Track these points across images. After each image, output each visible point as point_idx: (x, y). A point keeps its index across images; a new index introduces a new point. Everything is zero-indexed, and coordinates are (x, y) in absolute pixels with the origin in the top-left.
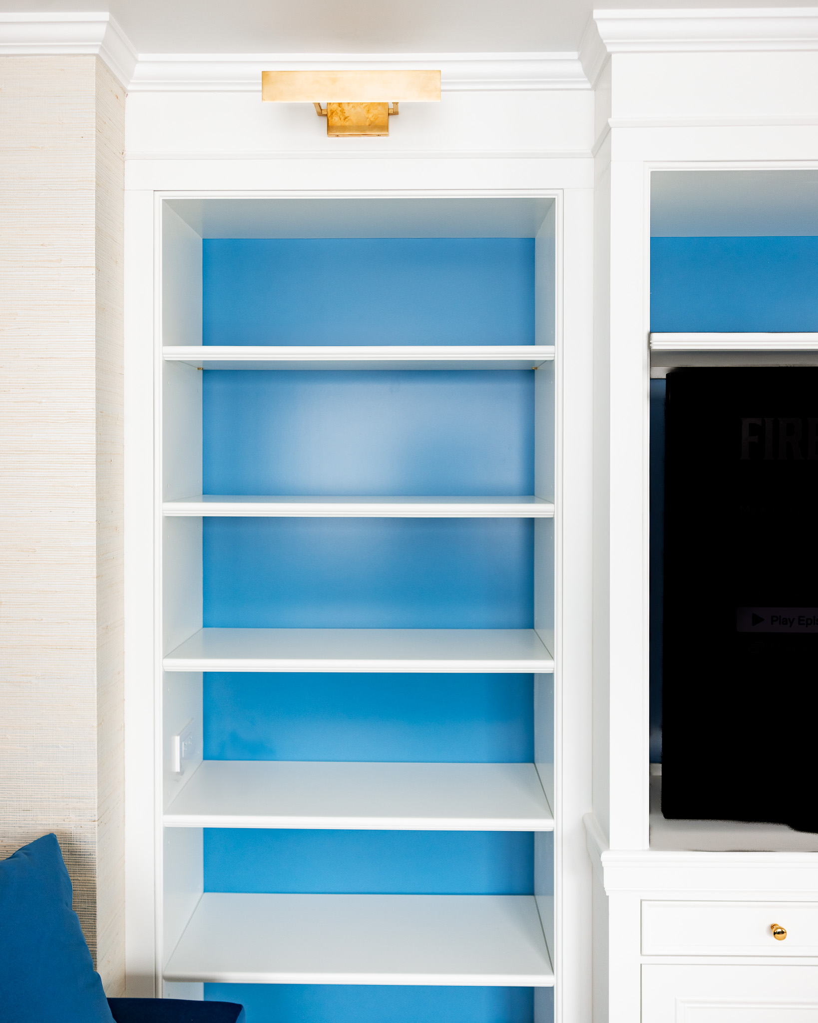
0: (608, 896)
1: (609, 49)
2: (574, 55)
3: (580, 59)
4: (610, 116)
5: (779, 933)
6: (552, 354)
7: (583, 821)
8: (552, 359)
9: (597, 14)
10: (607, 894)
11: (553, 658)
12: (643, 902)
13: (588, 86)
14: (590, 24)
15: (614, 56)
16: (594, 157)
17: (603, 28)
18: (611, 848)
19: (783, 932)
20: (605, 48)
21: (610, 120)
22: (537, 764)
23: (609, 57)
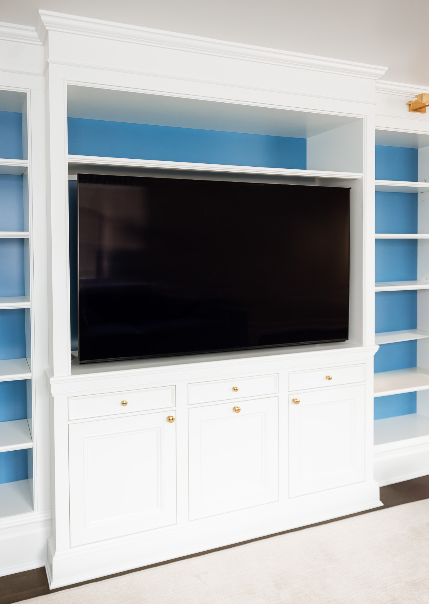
0: (53, 397)
1: (47, 28)
2: (33, 28)
3: (36, 30)
4: (48, 58)
5: (124, 404)
6: (27, 164)
7: (45, 372)
8: (27, 166)
9: (41, 11)
10: (53, 396)
11: (30, 302)
12: (69, 398)
13: (41, 43)
14: (38, 16)
15: (49, 32)
16: (44, 76)
17: (43, 18)
18: (54, 376)
19: (126, 403)
20: (45, 27)
21: (48, 60)
22: (27, 359)
23: (47, 32)
